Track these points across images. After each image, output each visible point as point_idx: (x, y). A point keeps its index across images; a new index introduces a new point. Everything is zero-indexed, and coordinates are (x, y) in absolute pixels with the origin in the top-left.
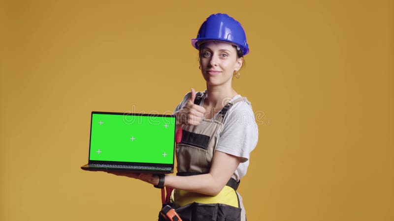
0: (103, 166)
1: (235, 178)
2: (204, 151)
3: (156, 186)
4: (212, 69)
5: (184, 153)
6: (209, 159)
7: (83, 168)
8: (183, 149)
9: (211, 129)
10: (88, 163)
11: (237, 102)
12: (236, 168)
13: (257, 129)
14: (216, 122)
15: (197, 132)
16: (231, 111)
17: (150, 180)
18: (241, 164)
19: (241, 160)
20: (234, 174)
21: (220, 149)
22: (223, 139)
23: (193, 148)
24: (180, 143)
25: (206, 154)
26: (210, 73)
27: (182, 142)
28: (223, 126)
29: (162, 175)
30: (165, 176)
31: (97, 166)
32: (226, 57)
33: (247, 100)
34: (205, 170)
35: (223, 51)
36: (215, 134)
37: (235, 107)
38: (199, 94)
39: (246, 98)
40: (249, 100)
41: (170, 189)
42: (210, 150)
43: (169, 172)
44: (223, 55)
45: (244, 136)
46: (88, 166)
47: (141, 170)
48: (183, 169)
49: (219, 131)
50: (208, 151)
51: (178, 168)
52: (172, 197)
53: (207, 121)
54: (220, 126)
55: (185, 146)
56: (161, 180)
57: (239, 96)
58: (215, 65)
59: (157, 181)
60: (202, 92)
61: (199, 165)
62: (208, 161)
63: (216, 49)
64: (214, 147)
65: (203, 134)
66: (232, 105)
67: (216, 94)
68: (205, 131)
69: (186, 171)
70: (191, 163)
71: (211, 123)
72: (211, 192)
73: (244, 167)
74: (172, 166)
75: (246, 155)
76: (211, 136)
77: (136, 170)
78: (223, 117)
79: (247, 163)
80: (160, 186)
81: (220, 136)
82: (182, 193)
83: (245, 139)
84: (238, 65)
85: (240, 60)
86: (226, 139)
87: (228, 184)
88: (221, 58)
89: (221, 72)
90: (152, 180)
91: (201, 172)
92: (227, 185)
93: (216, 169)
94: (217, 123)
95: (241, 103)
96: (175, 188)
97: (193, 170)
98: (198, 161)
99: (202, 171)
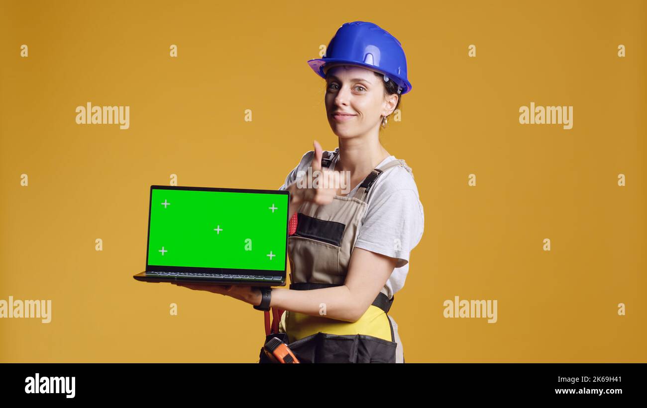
0: (169, 274)
1: (385, 293)
2: (335, 248)
3: (257, 307)
4: (339, 111)
5: (302, 252)
6: (344, 262)
7: (136, 278)
8: (300, 245)
9: (346, 213)
10: (145, 270)
11: (389, 168)
12: (389, 276)
13: (422, 211)
14: (354, 201)
15: (324, 216)
16: (379, 182)
17: (247, 298)
18: (395, 268)
19: (396, 263)
20: (386, 287)
21: (361, 244)
22: (367, 229)
23: (317, 243)
24: (294, 235)
25: (340, 252)
26: (337, 117)
27: (297, 233)
28: (367, 206)
29: (266, 289)
30: (271, 289)
31: (161, 274)
32: (363, 92)
33: (405, 165)
34: (337, 279)
35: (357, 81)
36: (353, 221)
37: (386, 177)
38: (326, 155)
39: (403, 161)
40: (408, 165)
41: (278, 311)
42: (345, 247)
43: (279, 284)
44: (359, 88)
45: (402, 222)
46: (145, 275)
47: (233, 280)
48: (300, 277)
49: (361, 215)
50: (343, 248)
51: (293, 276)
52: (283, 323)
53: (340, 199)
54: (362, 208)
55: (302, 240)
56: (266, 297)
57: (393, 158)
58: (344, 104)
59: (259, 299)
60: (331, 152)
61: (328, 271)
62: (341, 265)
63: (347, 79)
64: (352, 242)
65: (334, 221)
66: (380, 172)
67: (354, 153)
68: (337, 217)
69: (305, 282)
70: (314, 268)
71: (348, 202)
72: (347, 315)
73: (401, 273)
74: (283, 274)
75: (405, 256)
76: (346, 224)
77: (224, 280)
78: (367, 192)
79: (405, 268)
80: (264, 306)
81: (363, 224)
82: (298, 317)
83: (403, 229)
84: (389, 106)
85: (393, 99)
86: (372, 228)
87: (375, 304)
88: (354, 94)
89: (355, 115)
90: (250, 296)
91: (331, 282)
92: (373, 304)
93: (356, 278)
94: (358, 203)
95: (395, 170)
96: (287, 310)
97: (317, 280)
98: (325, 265)
99: (333, 281)
